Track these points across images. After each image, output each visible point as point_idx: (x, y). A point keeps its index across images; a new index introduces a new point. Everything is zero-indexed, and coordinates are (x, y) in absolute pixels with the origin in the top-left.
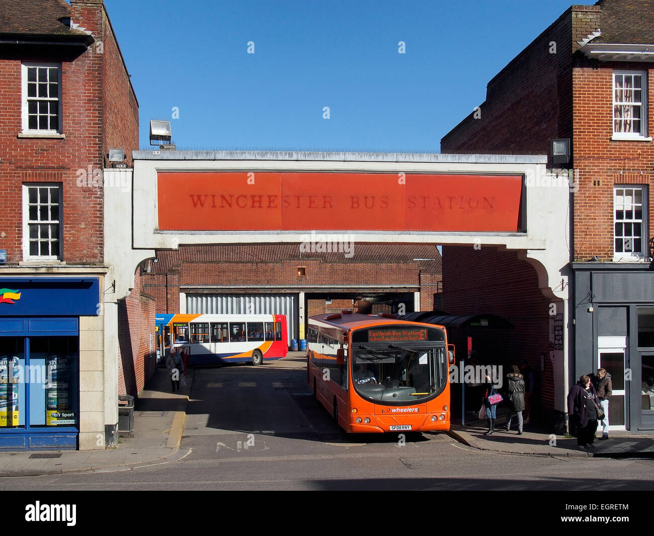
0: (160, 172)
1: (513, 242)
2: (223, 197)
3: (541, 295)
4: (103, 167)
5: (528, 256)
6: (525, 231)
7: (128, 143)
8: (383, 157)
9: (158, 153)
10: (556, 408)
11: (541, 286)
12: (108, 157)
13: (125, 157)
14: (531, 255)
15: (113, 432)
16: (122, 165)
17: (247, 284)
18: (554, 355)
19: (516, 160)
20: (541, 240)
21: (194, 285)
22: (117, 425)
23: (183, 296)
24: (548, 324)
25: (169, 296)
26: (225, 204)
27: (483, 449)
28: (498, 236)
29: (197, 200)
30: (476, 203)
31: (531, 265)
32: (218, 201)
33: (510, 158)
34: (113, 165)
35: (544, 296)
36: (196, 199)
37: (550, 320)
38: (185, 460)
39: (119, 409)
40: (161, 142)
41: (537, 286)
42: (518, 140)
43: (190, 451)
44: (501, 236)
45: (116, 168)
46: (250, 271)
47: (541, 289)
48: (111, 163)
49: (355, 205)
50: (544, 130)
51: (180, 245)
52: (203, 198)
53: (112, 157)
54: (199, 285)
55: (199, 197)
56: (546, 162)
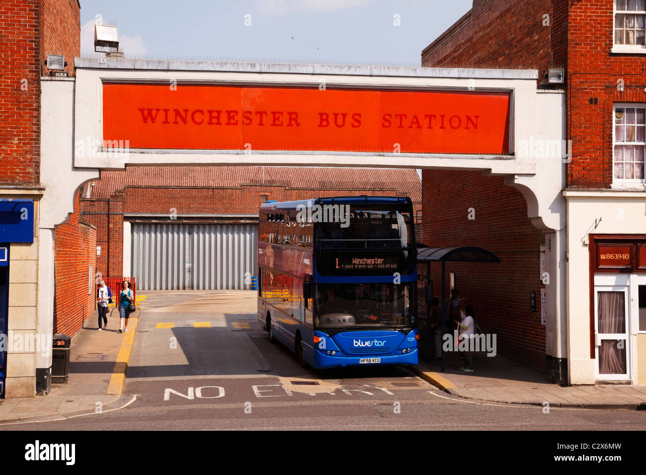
0: (105, 82)
1: (499, 166)
2: (177, 113)
3: (531, 226)
4: (40, 75)
5: (516, 182)
6: (513, 154)
7: (68, 49)
8: (356, 70)
9: (104, 60)
10: (547, 353)
11: (530, 215)
12: (46, 63)
13: (66, 65)
14: (518, 181)
15: (45, 377)
16: (62, 74)
17: (202, 212)
18: (545, 294)
19: (503, 75)
20: (531, 164)
21: (140, 213)
22: (51, 369)
23: (127, 225)
24: (539, 258)
25: (111, 226)
26: (179, 119)
27: (465, 398)
28: (482, 159)
29: (148, 115)
30: (458, 123)
31: (520, 192)
32: (171, 116)
33: (497, 73)
34: (52, 73)
35: (534, 227)
36: (146, 113)
37: (541, 253)
38: (128, 407)
39: (53, 350)
40: (107, 49)
41: (526, 215)
42: (507, 52)
43: (134, 399)
44: (485, 159)
45: (55, 76)
46: (206, 198)
47: (530, 218)
48: (50, 71)
49: (324, 123)
50: (536, 41)
51: (126, 165)
52: (154, 113)
53: (51, 64)
54: (146, 213)
55: (150, 111)
56: (537, 78)
